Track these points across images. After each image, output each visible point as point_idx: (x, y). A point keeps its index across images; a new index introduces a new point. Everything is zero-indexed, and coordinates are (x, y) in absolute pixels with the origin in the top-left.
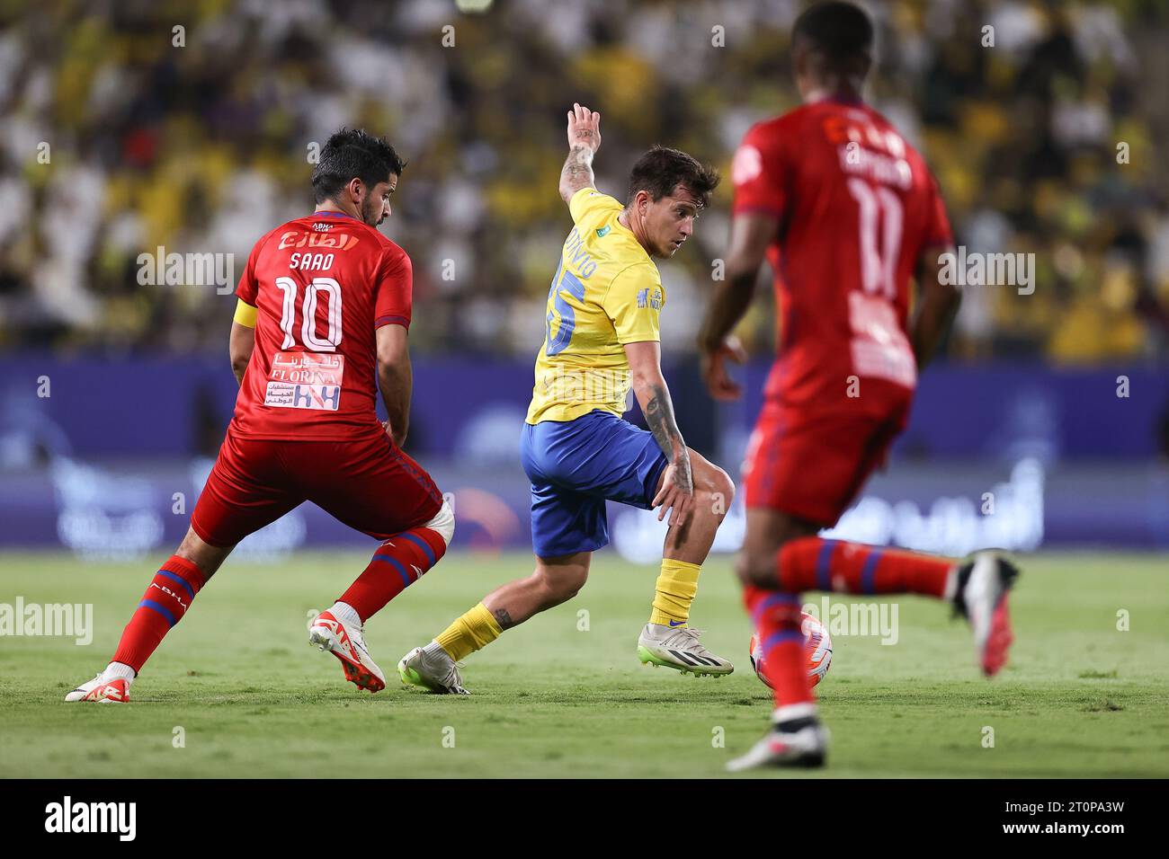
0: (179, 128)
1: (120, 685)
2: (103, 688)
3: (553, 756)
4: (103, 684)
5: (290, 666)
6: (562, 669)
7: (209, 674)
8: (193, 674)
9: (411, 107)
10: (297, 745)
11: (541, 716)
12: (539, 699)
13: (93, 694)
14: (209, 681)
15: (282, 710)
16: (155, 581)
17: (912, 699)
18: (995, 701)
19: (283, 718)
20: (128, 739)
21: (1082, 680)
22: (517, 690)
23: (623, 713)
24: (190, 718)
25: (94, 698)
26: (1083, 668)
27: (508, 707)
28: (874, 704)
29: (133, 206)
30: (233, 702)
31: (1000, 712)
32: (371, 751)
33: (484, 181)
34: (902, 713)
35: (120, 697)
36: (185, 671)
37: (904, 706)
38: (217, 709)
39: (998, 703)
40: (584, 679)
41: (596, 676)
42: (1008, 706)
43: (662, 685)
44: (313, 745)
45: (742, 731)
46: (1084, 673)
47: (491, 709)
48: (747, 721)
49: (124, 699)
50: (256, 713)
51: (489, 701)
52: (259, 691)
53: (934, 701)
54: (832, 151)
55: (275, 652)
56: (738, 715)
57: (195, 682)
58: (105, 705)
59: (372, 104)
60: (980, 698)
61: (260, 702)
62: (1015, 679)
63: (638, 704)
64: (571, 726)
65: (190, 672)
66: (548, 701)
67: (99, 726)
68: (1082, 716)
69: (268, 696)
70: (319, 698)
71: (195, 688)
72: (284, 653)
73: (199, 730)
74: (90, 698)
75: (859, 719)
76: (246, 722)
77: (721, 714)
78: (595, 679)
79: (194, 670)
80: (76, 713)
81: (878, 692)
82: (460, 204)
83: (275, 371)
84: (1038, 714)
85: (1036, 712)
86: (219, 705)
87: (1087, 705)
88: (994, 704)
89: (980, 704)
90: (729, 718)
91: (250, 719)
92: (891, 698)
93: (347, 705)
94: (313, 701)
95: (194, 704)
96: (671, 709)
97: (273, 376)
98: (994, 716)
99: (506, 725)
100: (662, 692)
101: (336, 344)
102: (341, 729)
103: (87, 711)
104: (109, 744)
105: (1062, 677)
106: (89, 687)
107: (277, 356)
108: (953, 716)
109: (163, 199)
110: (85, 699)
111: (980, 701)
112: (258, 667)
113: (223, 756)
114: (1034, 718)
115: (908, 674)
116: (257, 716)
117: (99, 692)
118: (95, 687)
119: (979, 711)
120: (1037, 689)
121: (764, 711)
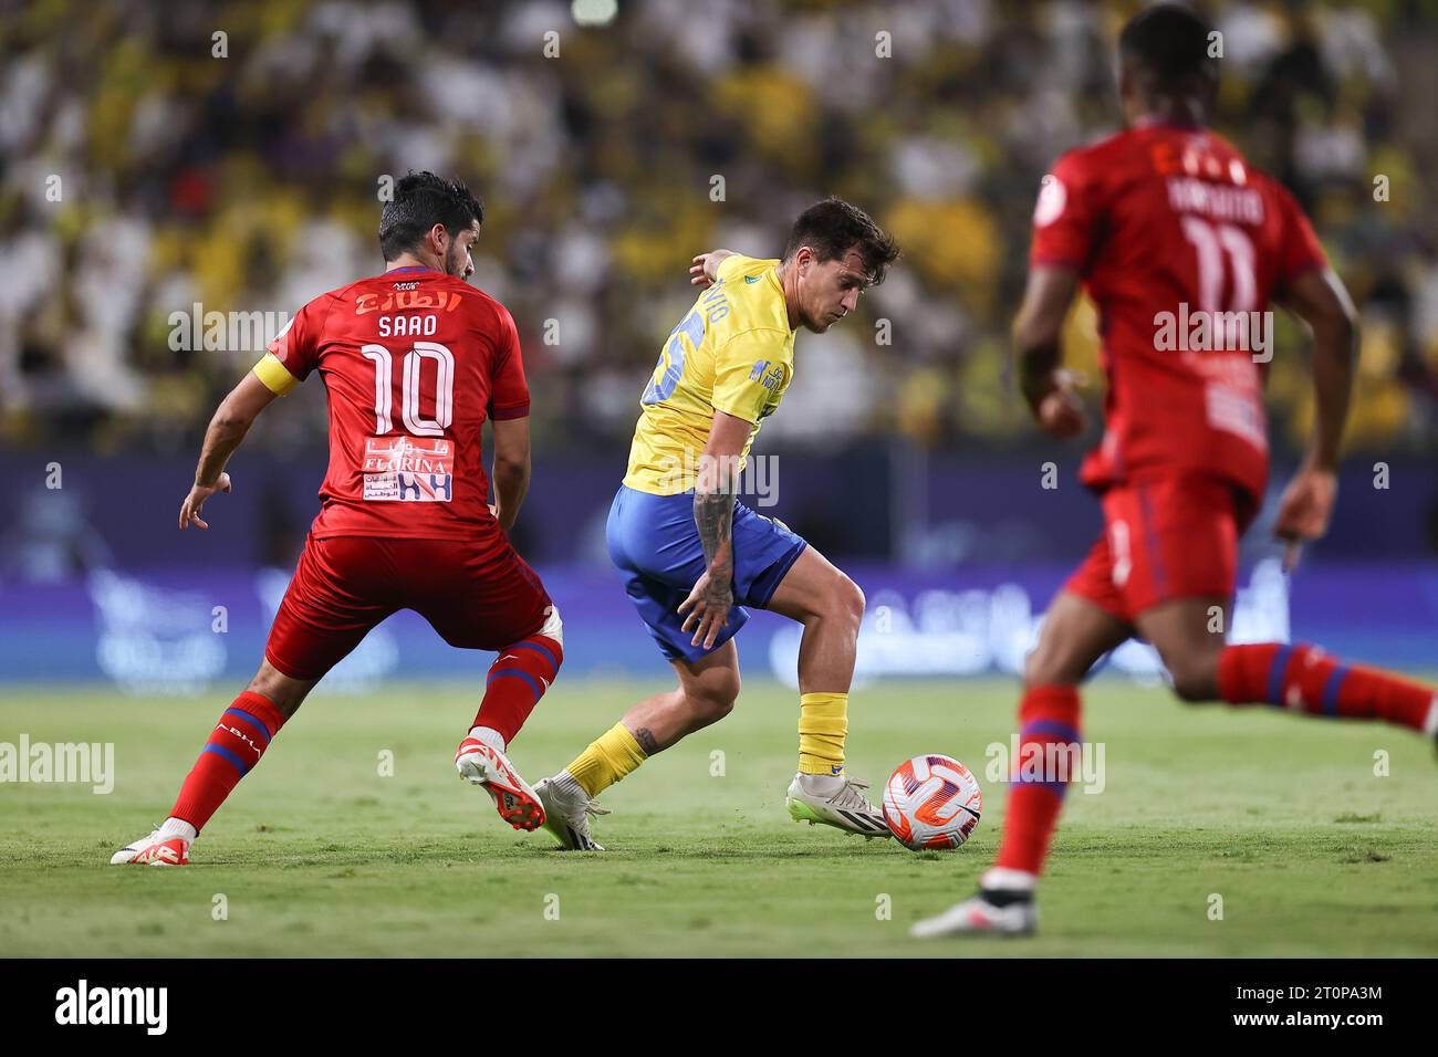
0: (239, 170)
1: (179, 845)
2: (157, 848)
3: (700, 923)
4: (156, 843)
5: (379, 819)
6: (710, 819)
7: (284, 830)
8: (263, 829)
9: (520, 141)
10: (390, 914)
11: (685, 876)
12: (683, 855)
13: (145, 854)
14: (283, 838)
15: (371, 872)
16: (222, 721)
17: (1131, 849)
18: (1234, 852)
19: (373, 882)
20: (186, 909)
21: (1339, 825)
22: (655, 845)
23: (782, 871)
24: (261, 884)
25: (145, 860)
26: (1340, 811)
27: (645, 866)
28: (1087, 857)
29: (184, 264)
30: (312, 863)
31: (1239, 865)
32: (479, 920)
33: (608, 229)
34: (1120, 868)
35: (176, 859)
36: (253, 826)
37: (1123, 860)
38: (293, 871)
39: (1238, 854)
40: (736, 830)
41: (750, 827)
42: (1249, 858)
43: (831, 836)
44: (409, 914)
45: (929, 891)
46: (1340, 817)
47: (623, 868)
48: (934, 879)
49: (182, 861)
50: (340, 876)
51: (621, 859)
52: (343, 849)
53: (1160, 853)
54: (1156, 185)
55: (362, 802)
56: (924, 872)
57: (266, 839)
58: (159, 868)
59: (472, 138)
60: (1216, 848)
61: (342, 861)
62: (1258, 824)
63: (803, 860)
64: (722, 887)
65: (260, 826)
66: (692, 856)
67: (152, 894)
68: (1339, 868)
69: (354, 854)
70: (416, 857)
71: (265, 847)
72: (374, 802)
73: (271, 897)
74: (141, 859)
75: (1069, 875)
76: (328, 887)
77: (901, 871)
78: (750, 830)
79: (265, 824)
80: (123, 878)
81: (1093, 843)
82: (580, 258)
83: (369, 461)
84: (1285, 867)
85: (1283, 864)
86: (295, 867)
87: (1345, 855)
88: (1232, 856)
89: (1216, 856)
90: (912, 876)
91: (332, 883)
92: (1108, 849)
93: (449, 865)
94: (410, 861)
95: (265, 865)
96: (843, 866)
97: (368, 466)
98: (1232, 869)
99: (642, 887)
100: (831, 845)
101: (446, 426)
102: (443, 894)
103: (136, 876)
104: (164, 915)
105: (1314, 821)
106: (140, 846)
107: (370, 442)
108: (1184, 871)
109: (221, 255)
110: (134, 861)
111: (1215, 852)
112: (341, 820)
113: (301, 928)
114: (1280, 871)
115: (1128, 821)
116: (342, 880)
117: (152, 852)
118: (147, 847)
119: (1215, 863)
120: (1284, 836)
121: (955, 867)
